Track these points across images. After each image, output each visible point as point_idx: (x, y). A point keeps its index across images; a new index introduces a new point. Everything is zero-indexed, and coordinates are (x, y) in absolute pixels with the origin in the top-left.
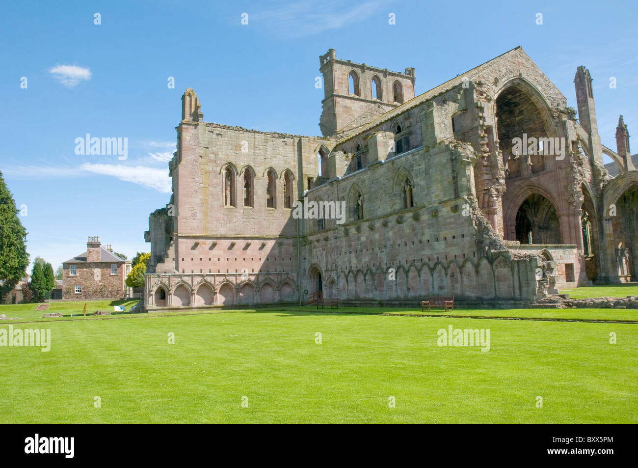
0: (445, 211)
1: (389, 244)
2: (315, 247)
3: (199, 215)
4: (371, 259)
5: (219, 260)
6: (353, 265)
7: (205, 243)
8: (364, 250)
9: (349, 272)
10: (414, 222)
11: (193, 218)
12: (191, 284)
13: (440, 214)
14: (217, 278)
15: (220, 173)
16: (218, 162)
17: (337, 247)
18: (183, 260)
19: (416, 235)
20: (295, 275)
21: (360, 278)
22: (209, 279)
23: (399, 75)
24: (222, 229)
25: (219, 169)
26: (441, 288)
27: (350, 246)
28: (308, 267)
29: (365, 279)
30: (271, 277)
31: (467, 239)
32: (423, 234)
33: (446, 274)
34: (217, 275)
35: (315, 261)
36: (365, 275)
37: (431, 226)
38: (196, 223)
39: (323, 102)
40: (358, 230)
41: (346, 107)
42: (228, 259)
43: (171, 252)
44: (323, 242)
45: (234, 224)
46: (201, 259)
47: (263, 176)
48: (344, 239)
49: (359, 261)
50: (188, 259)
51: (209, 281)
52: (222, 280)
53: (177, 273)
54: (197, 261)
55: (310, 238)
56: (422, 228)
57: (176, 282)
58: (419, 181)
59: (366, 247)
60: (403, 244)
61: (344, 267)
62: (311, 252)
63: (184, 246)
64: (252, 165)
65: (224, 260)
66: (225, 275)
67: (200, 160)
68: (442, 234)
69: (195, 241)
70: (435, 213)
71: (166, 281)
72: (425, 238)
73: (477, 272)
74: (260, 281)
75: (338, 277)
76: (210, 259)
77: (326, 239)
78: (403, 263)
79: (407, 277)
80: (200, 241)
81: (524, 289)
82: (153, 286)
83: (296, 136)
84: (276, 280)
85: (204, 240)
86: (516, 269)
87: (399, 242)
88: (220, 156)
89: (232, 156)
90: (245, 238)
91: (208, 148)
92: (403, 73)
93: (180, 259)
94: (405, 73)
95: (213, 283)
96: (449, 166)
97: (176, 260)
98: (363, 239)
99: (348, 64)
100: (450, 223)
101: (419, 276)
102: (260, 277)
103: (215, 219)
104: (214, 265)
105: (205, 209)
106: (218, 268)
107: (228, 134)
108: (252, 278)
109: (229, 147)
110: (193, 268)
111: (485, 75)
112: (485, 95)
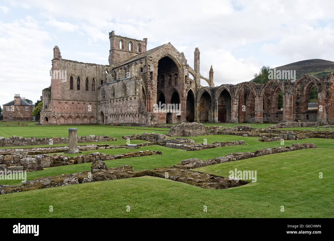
0: (133, 98)
1: (121, 106)
2: (102, 105)
3: (60, 93)
4: (116, 111)
5: (67, 108)
6: (112, 112)
7: (63, 102)
8: (115, 108)
9: (111, 114)
10: (126, 100)
11: (58, 93)
12: (57, 116)
13: (132, 99)
14: (67, 114)
15: (68, 78)
16: (68, 74)
17: (108, 106)
18: (54, 108)
19: (127, 104)
20: (95, 114)
21: (113, 117)
22: (64, 114)
23: (140, 41)
24: (69, 98)
25: (68, 76)
26: (131, 121)
27: (111, 106)
28: (100, 112)
29: (115, 117)
30: (87, 115)
31: (137, 107)
32: (128, 105)
33: (132, 117)
35: (102, 110)
36: (115, 116)
37: (130, 102)
38: (59, 95)
39: (110, 51)
40: (113, 101)
41: (118, 54)
42: (71, 108)
43: (50, 105)
44: (104, 104)
45: (73, 96)
46: (61, 108)
48: (110, 103)
49: (113, 111)
50: (56, 108)
53: (52, 112)
54: (59, 108)
55: (101, 102)
56: (128, 102)
57: (52, 115)
58: (128, 88)
59: (115, 107)
60: (124, 107)
61: (110, 113)
62: (101, 107)
63: (55, 103)
64: (80, 75)
65: (69, 108)
66: (70, 114)
68: (132, 105)
70: (131, 99)
71: (48, 115)
72: (129, 106)
73: (139, 117)
74: (83, 116)
75: (108, 116)
76: (64, 108)
77: (105, 103)
78: (124, 113)
79: (124, 117)
80: (61, 101)
81: (147, 122)
82: (43, 116)
83: (97, 65)
84: (88, 116)
86: (146, 117)
87: (123, 106)
90: (78, 101)
92: (142, 40)
94: (143, 40)
95: (65, 116)
96: (134, 85)
97: (52, 108)
98: (115, 104)
99: (120, 37)
100: (134, 102)
101: (127, 117)
102: (82, 114)
103: (66, 94)
104: (66, 110)
105: (63, 91)
106: (67, 111)
107: (71, 64)
108: (80, 115)
109: (72, 69)
110: (58, 111)
111: (154, 54)
112: (153, 61)
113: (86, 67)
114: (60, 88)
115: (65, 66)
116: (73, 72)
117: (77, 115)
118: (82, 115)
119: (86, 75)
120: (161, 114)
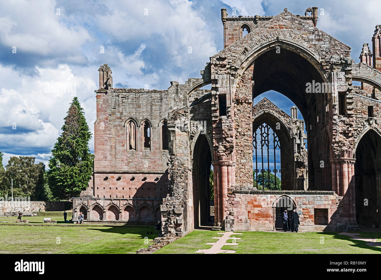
3: (109, 157)
5: (123, 189)
7: (113, 177)
11: (105, 159)
12: (103, 205)
14: (121, 202)
15: (124, 126)
16: (123, 118)
18: (98, 188)
22: (115, 202)
24: (125, 167)
25: (123, 123)
34: (121, 199)
38: (107, 163)
42: (130, 189)
43: (90, 183)
45: (135, 163)
46: (110, 188)
47: (158, 126)
50: (101, 188)
51: (115, 203)
52: (125, 204)
53: (94, 197)
54: (107, 189)
57: (93, 203)
63: (99, 178)
64: (149, 118)
65: (127, 189)
66: (127, 200)
67: (110, 118)
69: (105, 175)
71: (85, 202)
74: (155, 205)
76: (117, 188)
80: (109, 176)
82: (77, 206)
85: (113, 175)
88: (124, 114)
89: (133, 112)
90: (143, 173)
91: (115, 108)
93: (96, 188)
95: (118, 205)
97: (93, 188)
99: (240, 19)
102: (154, 202)
103: (120, 160)
104: (120, 192)
105: (113, 153)
106: (123, 194)
107: (131, 96)
108: (148, 202)
109: (131, 106)
110: (105, 194)
111: (233, 48)
112: (229, 66)
113: (161, 99)
114: (108, 147)
115: (118, 101)
116: (134, 113)
117: (142, 202)
118: (153, 204)
119: (161, 117)
120: (255, 203)
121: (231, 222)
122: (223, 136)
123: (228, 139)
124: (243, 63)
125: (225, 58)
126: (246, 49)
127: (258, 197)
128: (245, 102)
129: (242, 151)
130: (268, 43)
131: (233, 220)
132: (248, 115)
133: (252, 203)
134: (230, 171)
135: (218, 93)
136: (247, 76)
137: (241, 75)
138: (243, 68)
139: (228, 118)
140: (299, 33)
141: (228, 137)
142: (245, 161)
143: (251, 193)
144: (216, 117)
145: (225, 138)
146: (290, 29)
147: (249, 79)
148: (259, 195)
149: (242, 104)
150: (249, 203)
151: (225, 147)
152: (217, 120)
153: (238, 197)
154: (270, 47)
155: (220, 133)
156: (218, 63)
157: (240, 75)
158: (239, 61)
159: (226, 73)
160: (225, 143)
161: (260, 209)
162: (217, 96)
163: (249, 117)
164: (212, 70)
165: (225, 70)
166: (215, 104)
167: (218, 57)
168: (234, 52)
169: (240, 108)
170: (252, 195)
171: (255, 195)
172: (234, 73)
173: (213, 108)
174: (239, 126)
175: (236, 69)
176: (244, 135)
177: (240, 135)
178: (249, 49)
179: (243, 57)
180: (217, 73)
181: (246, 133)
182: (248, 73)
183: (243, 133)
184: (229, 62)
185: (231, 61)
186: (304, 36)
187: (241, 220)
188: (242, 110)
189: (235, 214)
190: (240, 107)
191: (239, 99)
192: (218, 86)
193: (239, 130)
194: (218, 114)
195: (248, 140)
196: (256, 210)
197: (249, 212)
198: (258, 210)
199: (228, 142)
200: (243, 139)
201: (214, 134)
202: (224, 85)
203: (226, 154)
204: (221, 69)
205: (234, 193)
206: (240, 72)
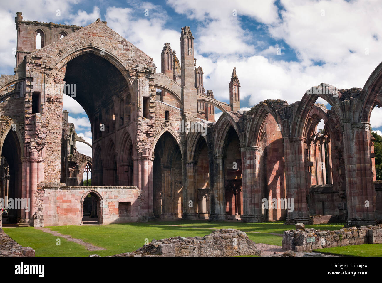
111: (49, 49)
112: (44, 66)
120: (65, 199)
121: (41, 217)
122: (36, 133)
123: (40, 136)
124: (57, 64)
125: (41, 58)
126: (60, 51)
127: (67, 193)
128: (56, 101)
129: (51, 148)
130: (82, 48)
131: (42, 216)
132: (58, 114)
133: (62, 199)
134: (40, 167)
135: (33, 91)
136: (59, 76)
137: (55, 75)
138: (57, 69)
139: (41, 114)
140: (110, 42)
141: (41, 134)
142: (54, 157)
143: (61, 189)
144: (29, 114)
145: (38, 135)
146: (102, 37)
147: (61, 80)
148: (68, 190)
149: (53, 102)
150: (58, 198)
151: (37, 143)
152: (30, 117)
153: (48, 193)
154: (83, 52)
155: (32, 130)
156: (33, 61)
157: (53, 75)
158: (53, 62)
159: (40, 72)
160: (37, 140)
161: (69, 204)
162: (31, 94)
163: (59, 116)
164: (28, 68)
165: (40, 69)
166: (29, 101)
167: (34, 56)
168: (50, 53)
169: (50, 107)
170: (61, 190)
171: (65, 190)
172: (48, 72)
173: (26, 105)
174: (49, 123)
175: (50, 69)
176: (54, 133)
177: (50, 132)
178: (64, 51)
179: (58, 59)
180: (32, 72)
181: (55, 131)
182: (60, 74)
183: (52, 131)
184: (44, 62)
185: (45, 61)
186: (113, 44)
187: (50, 215)
188: (53, 108)
189: (44, 210)
190: (51, 105)
191: (50, 98)
192: (32, 83)
193: (49, 128)
194: (31, 111)
195: (57, 138)
196: (65, 206)
197: (58, 207)
198: (67, 205)
199: (41, 138)
200: (52, 136)
201: (27, 130)
202: (39, 84)
203: (38, 151)
204: (36, 68)
205: (43, 188)
206: (54, 72)
